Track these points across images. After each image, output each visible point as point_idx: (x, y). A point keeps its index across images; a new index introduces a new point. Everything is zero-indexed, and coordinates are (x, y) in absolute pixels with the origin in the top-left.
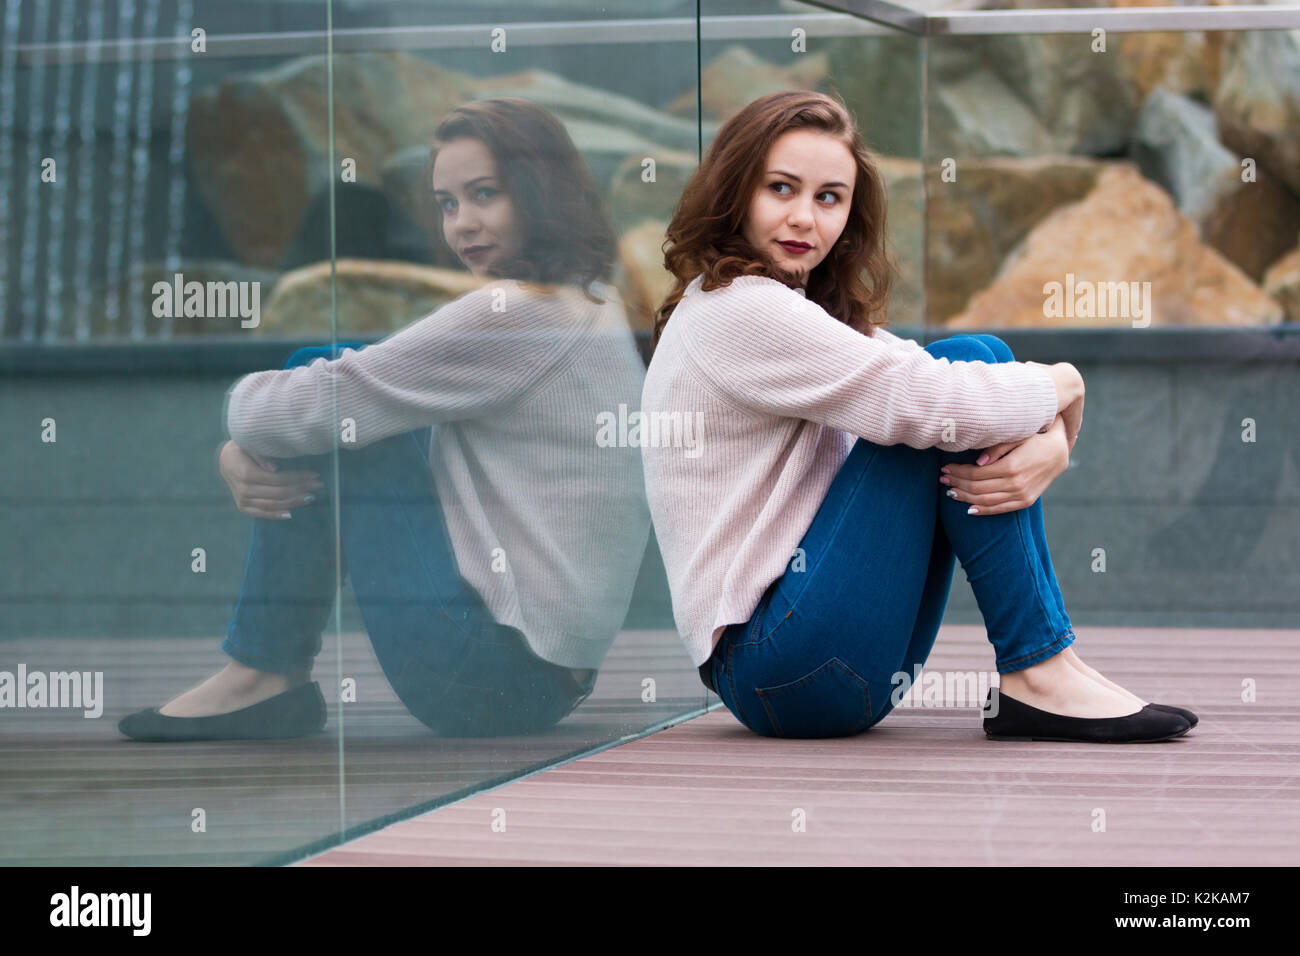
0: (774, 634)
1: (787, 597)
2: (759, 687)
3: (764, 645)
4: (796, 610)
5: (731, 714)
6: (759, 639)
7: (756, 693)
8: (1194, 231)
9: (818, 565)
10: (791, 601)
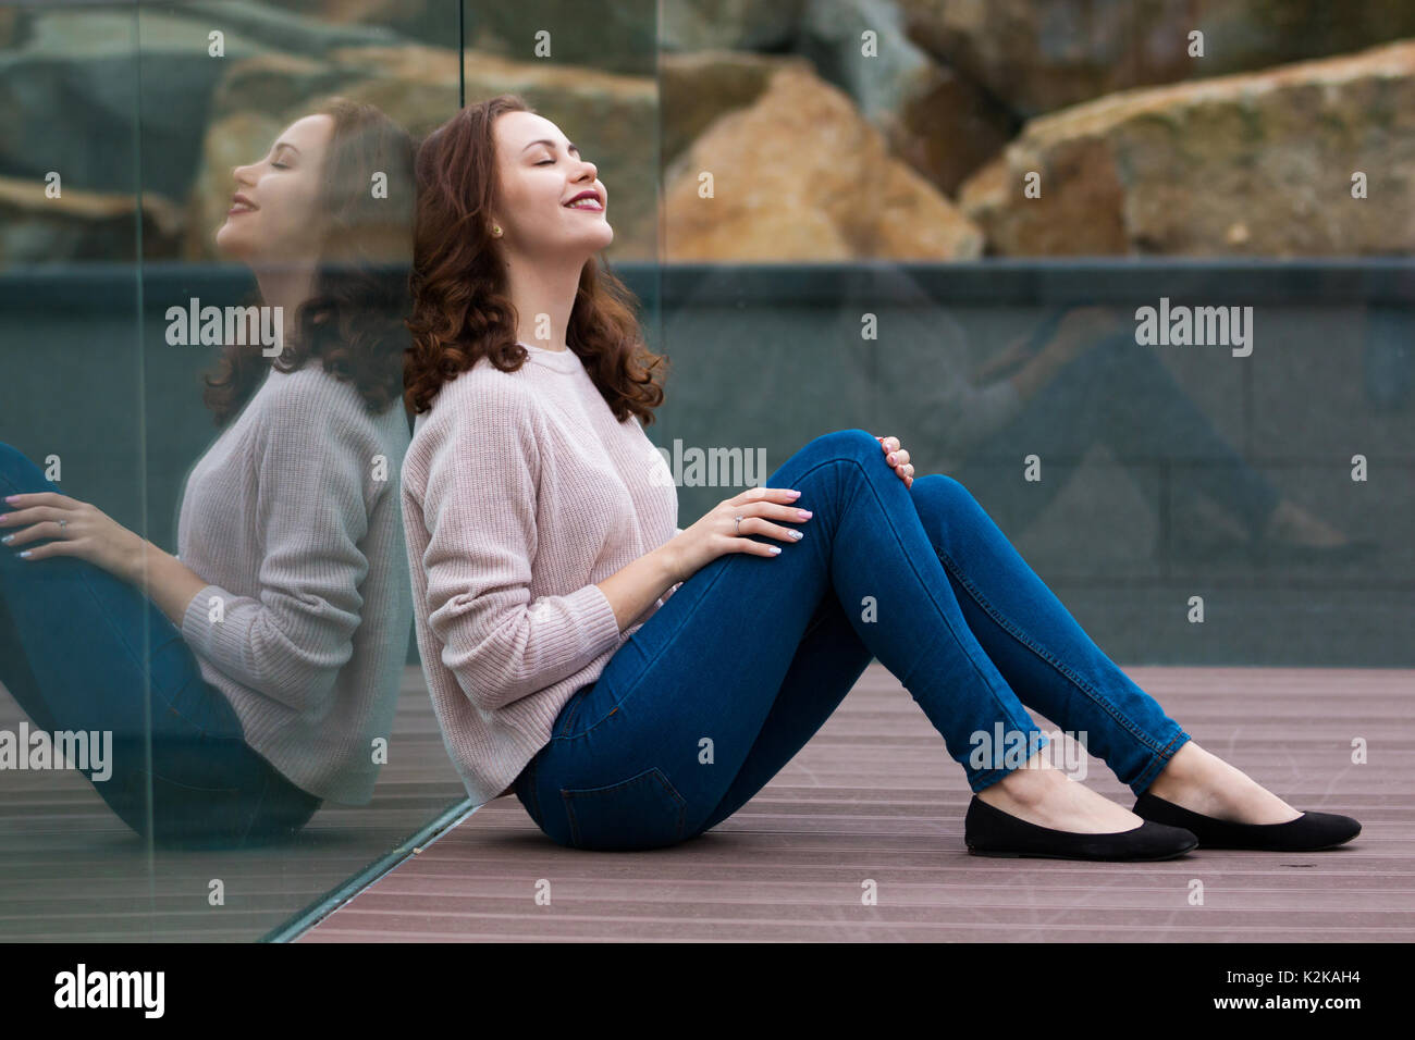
0: (592, 730)
1: (614, 692)
2: (564, 788)
3: (580, 741)
4: (623, 708)
5: (525, 811)
6: (573, 734)
7: (561, 794)
8: (879, 143)
9: (655, 662)
10: (618, 698)
